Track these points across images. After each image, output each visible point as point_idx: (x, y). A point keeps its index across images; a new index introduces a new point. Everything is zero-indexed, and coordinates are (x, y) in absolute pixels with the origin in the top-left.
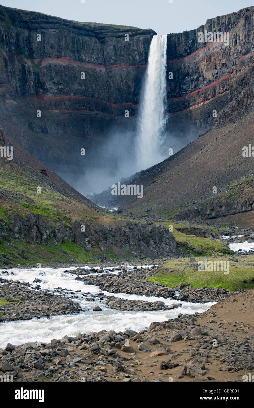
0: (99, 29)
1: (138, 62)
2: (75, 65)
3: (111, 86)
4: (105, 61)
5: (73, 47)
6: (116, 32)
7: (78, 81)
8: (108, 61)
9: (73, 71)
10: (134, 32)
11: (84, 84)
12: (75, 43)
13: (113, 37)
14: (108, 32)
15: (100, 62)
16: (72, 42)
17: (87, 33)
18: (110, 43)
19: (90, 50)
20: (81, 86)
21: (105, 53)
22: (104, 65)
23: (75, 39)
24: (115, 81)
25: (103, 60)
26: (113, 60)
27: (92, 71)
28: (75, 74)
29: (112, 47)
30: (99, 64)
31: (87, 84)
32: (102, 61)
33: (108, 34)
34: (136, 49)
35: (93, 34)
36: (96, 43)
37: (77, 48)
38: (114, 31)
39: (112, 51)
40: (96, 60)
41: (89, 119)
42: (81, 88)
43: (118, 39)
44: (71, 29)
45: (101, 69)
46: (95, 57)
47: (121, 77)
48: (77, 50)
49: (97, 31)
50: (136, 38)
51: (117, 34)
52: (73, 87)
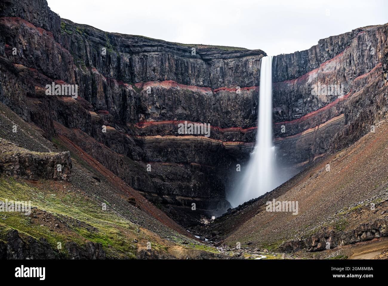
0: (205, 51)
1: (247, 84)
2: (179, 88)
3: (219, 110)
4: (211, 84)
5: (176, 70)
6: (222, 54)
7: (182, 105)
8: (215, 84)
9: (177, 94)
10: (242, 53)
11: (189, 108)
12: (180, 66)
13: (221, 58)
14: (214, 54)
15: (206, 84)
16: (176, 65)
18: (217, 65)
19: (195, 72)
20: (186, 110)
21: (212, 75)
22: (210, 87)
23: (179, 62)
24: (222, 104)
25: (210, 83)
26: (220, 82)
27: (198, 95)
28: (179, 97)
29: (219, 69)
30: (206, 87)
31: (192, 108)
32: (208, 83)
33: (214, 55)
34: (245, 70)
36: (202, 64)
37: (181, 70)
38: (221, 52)
39: (219, 73)
40: (202, 83)
41: (193, 145)
42: (185, 112)
43: (226, 61)
44: (175, 51)
45: (207, 92)
46: (201, 80)
47: (229, 100)
48: (182, 73)
49: (202, 53)
50: (245, 59)
51: (224, 56)
52: (177, 111)
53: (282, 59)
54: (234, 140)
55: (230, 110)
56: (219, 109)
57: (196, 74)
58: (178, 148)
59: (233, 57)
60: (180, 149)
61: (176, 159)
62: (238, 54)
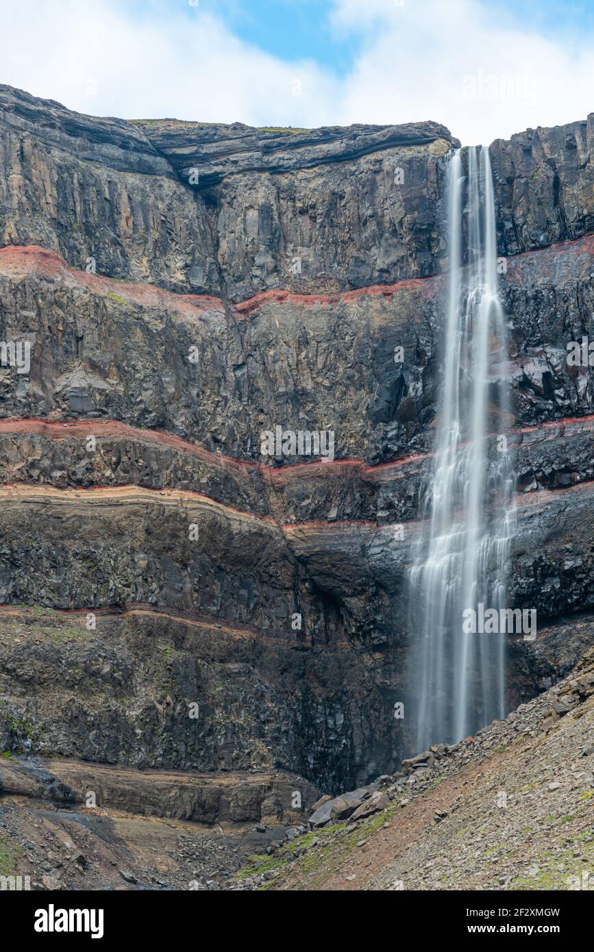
0: (190, 141)
1: (381, 271)
2: (69, 283)
3: (258, 390)
4: (221, 281)
5: (62, 207)
6: (268, 150)
7: (86, 353)
8: (240, 278)
9: (60, 306)
10: (355, 136)
11: (118, 367)
12: (76, 194)
13: (261, 170)
14: (231, 151)
15: (199, 281)
16: (60, 186)
17: (134, 157)
18: (245, 198)
19: (147, 229)
20: (105, 375)
21: (224, 245)
22: (218, 295)
23: (71, 176)
24: (275, 362)
25: (215, 276)
26: (261, 267)
27: (161, 318)
28: (71, 319)
29: (253, 215)
30: (197, 291)
31: (134, 367)
32: (209, 279)
33: (232, 158)
34: (370, 212)
35: (161, 163)
36: (180, 199)
37: (86, 213)
38: (261, 143)
39: (253, 232)
40: (180, 276)
41: (141, 525)
42: (100, 384)
43: (284, 180)
44: (57, 133)
45: (205, 314)
46: (178, 262)
47: (304, 342)
48: (86, 224)
49: (179, 151)
50: (365, 163)
51: (276, 158)
52: (61, 383)
53: (534, 152)
54: (333, 514)
55: (309, 385)
56: (261, 384)
57: (154, 234)
58: (67, 543)
59: (315, 162)
60: (74, 546)
61: (56, 590)
62: (337, 147)
